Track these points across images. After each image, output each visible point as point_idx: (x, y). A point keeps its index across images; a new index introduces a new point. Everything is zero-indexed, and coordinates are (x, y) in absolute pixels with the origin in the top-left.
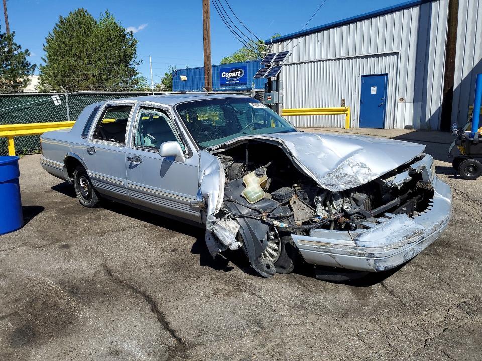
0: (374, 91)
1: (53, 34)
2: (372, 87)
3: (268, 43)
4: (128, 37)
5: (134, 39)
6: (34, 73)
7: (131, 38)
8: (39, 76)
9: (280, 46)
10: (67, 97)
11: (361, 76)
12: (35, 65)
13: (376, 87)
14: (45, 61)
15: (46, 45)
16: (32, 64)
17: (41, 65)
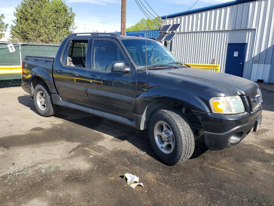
0: (236, 54)
1: (20, 5)
2: (235, 52)
3: (164, 18)
4: (69, 11)
5: (73, 13)
6: (7, 30)
7: (71, 12)
8: (10, 32)
9: (172, 21)
10: (20, 46)
11: (227, 44)
12: (7, 25)
13: (238, 52)
14: (15, 22)
15: (16, 12)
16: (5, 24)
17: (12, 25)
